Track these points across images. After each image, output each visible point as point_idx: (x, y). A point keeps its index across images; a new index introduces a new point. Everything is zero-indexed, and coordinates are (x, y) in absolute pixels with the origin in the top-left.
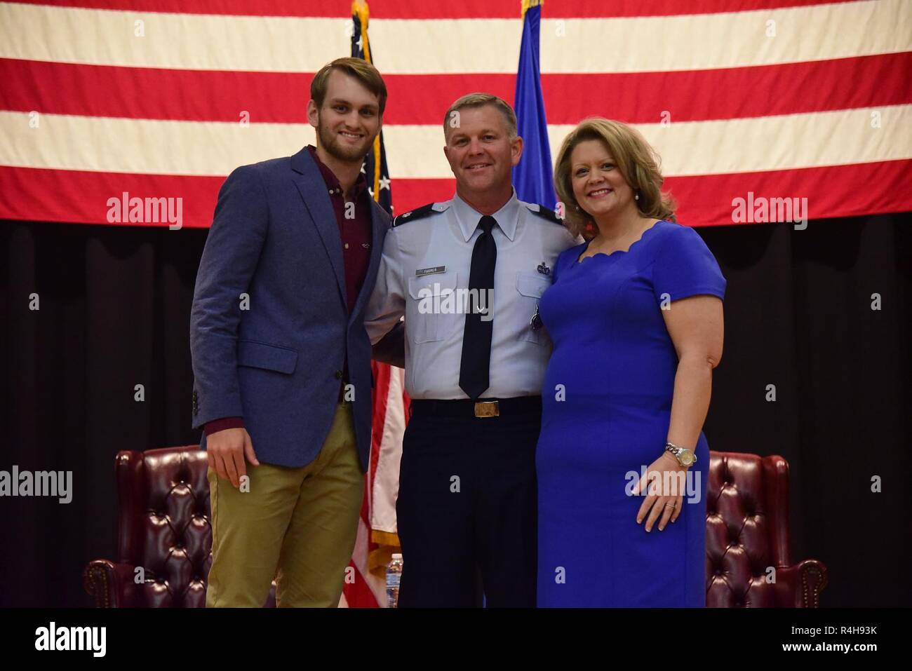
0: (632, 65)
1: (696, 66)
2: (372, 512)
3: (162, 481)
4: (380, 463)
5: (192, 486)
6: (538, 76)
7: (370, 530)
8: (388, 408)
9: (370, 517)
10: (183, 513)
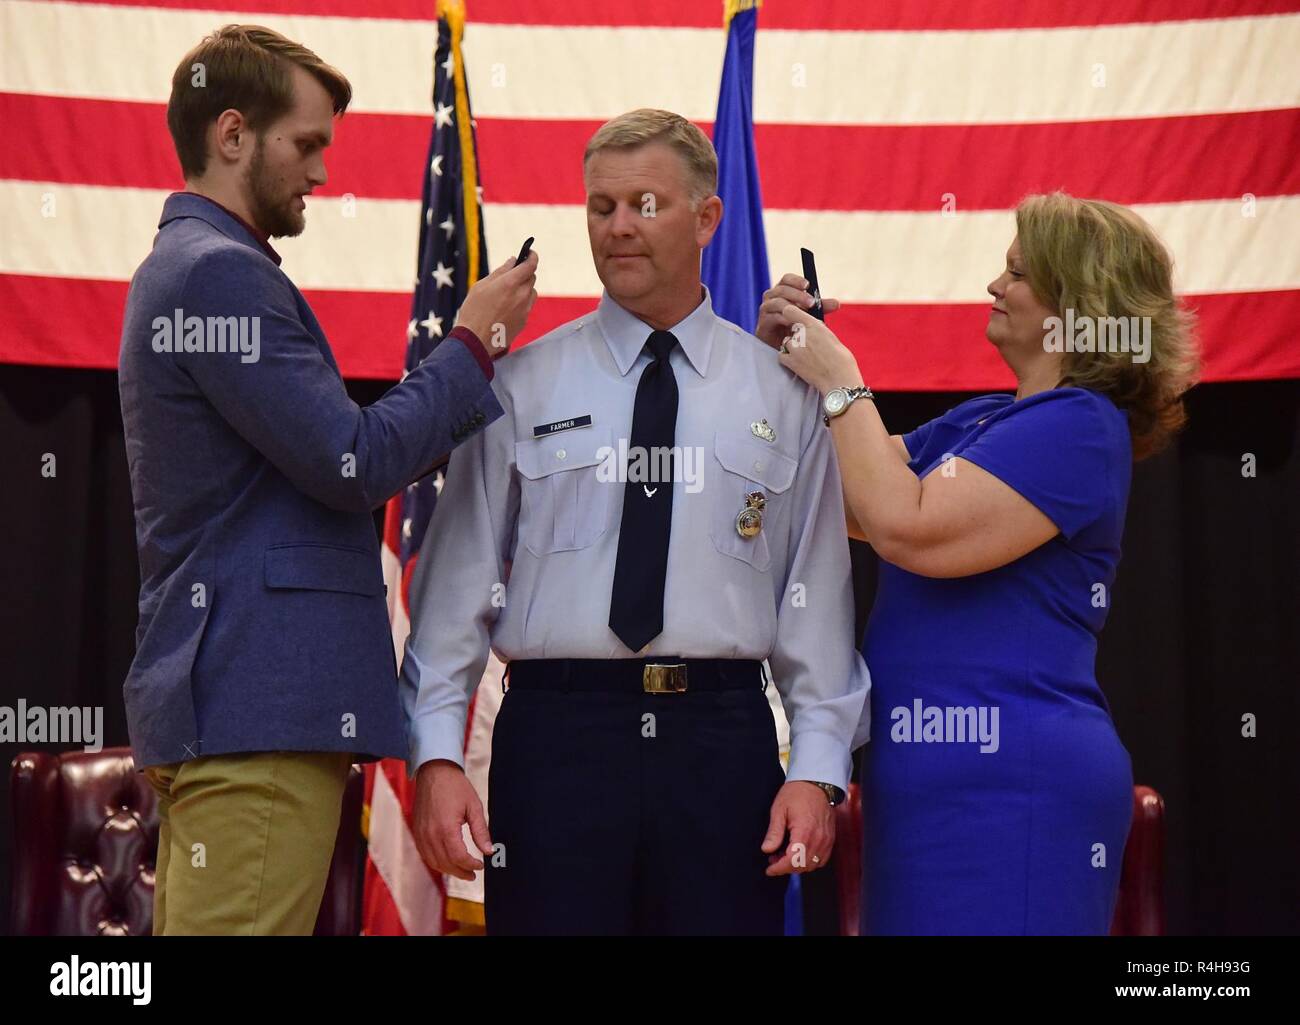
0: (913, 112)
1: (1022, 116)
3: (91, 806)
5: (142, 816)
6: (750, 127)
7: (446, 902)
10: (125, 863)
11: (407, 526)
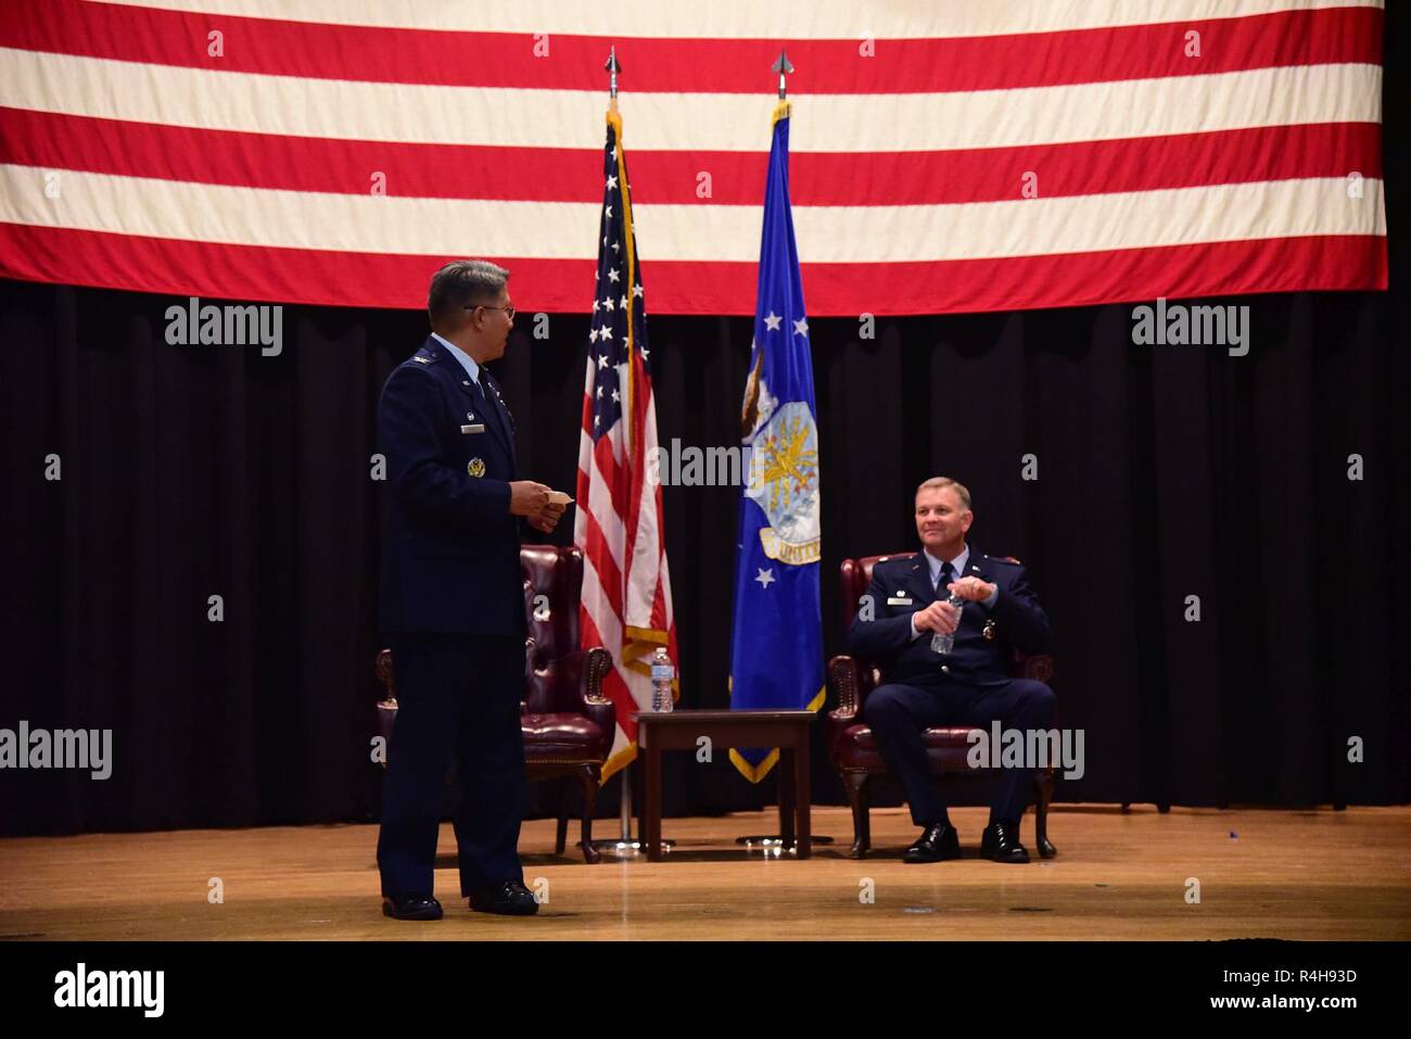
2: (626, 609)
4: (634, 564)
7: (624, 627)
8: (641, 510)
9: (624, 613)
11: (597, 419)
